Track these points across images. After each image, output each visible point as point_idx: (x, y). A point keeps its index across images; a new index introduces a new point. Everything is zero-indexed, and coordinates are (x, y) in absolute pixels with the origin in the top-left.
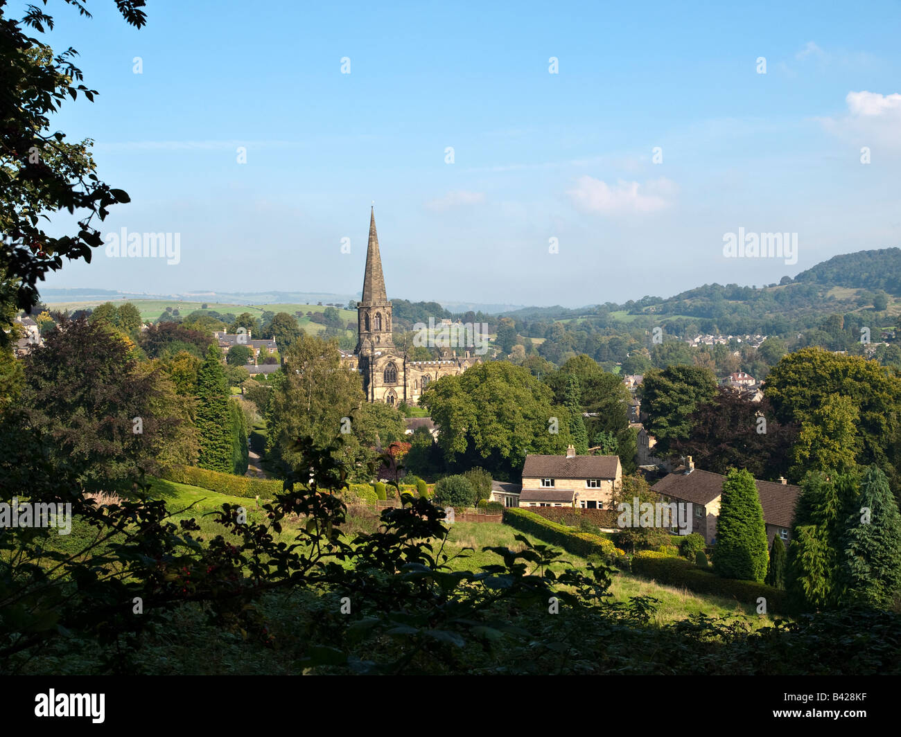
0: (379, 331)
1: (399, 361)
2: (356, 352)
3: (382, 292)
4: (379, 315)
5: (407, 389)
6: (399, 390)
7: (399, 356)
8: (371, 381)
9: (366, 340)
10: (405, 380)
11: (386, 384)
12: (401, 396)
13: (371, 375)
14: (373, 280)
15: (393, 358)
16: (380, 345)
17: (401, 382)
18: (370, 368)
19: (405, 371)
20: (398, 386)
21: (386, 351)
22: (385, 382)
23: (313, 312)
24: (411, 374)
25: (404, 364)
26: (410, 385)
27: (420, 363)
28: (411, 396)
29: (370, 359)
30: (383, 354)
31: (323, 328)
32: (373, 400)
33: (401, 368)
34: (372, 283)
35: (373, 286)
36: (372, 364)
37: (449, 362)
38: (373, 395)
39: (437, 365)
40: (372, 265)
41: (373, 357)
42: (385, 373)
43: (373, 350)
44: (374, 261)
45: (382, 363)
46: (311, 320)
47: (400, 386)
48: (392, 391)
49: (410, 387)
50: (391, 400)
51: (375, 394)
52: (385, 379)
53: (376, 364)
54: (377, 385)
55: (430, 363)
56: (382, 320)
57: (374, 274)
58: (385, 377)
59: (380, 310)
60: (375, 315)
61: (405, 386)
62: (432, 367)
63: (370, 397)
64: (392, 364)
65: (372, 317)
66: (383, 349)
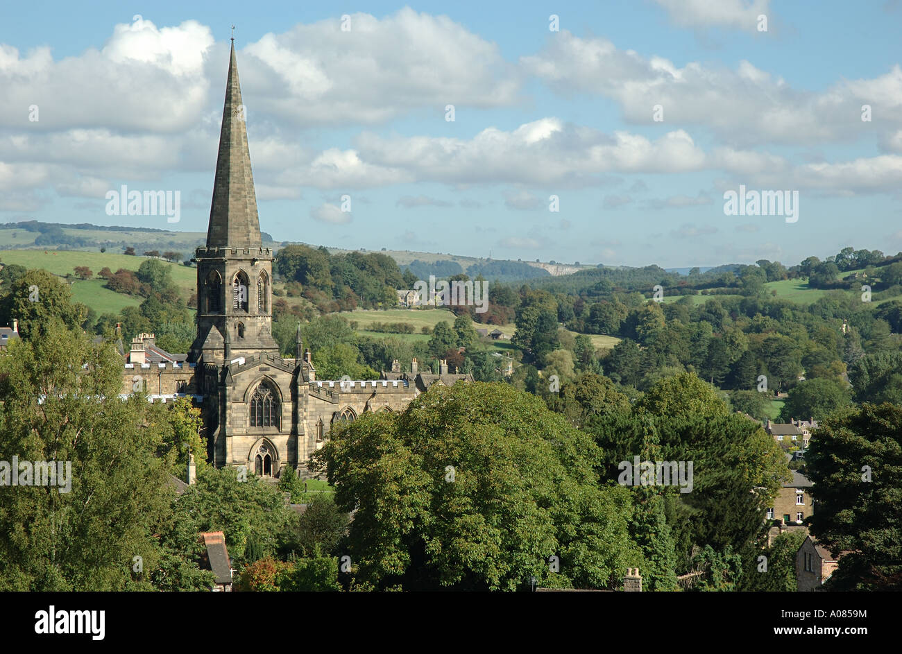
0: (243, 313)
1: (284, 379)
2: (191, 359)
3: (251, 228)
4: (243, 279)
5: (300, 440)
6: (281, 441)
7: (284, 369)
8: (221, 422)
9: (214, 330)
10: (295, 419)
11: (257, 430)
12: (286, 457)
13: (221, 408)
14: (231, 200)
15: (272, 371)
16: (244, 344)
17: (287, 425)
18: (220, 393)
19: (295, 401)
20: (280, 432)
21: (256, 357)
22: (252, 425)
23: (114, 270)
24: (310, 408)
25: (294, 386)
26: (306, 430)
27: (331, 384)
29: (221, 374)
31: (136, 303)
33: (287, 394)
34: (230, 206)
36: (224, 385)
37: (395, 383)
39: (369, 390)
41: (226, 370)
42: (253, 404)
43: (226, 355)
45: (244, 385)
46: (107, 287)
47: (285, 434)
48: (268, 445)
49: (307, 437)
50: (262, 465)
51: (228, 450)
52: (253, 418)
53: (233, 384)
54: (234, 431)
55: (352, 384)
56: (250, 290)
57: (234, 186)
58: (253, 414)
59: (245, 267)
60: (235, 277)
61: (295, 433)
62: (357, 393)
64: (268, 384)
65: (228, 282)
66: (251, 352)
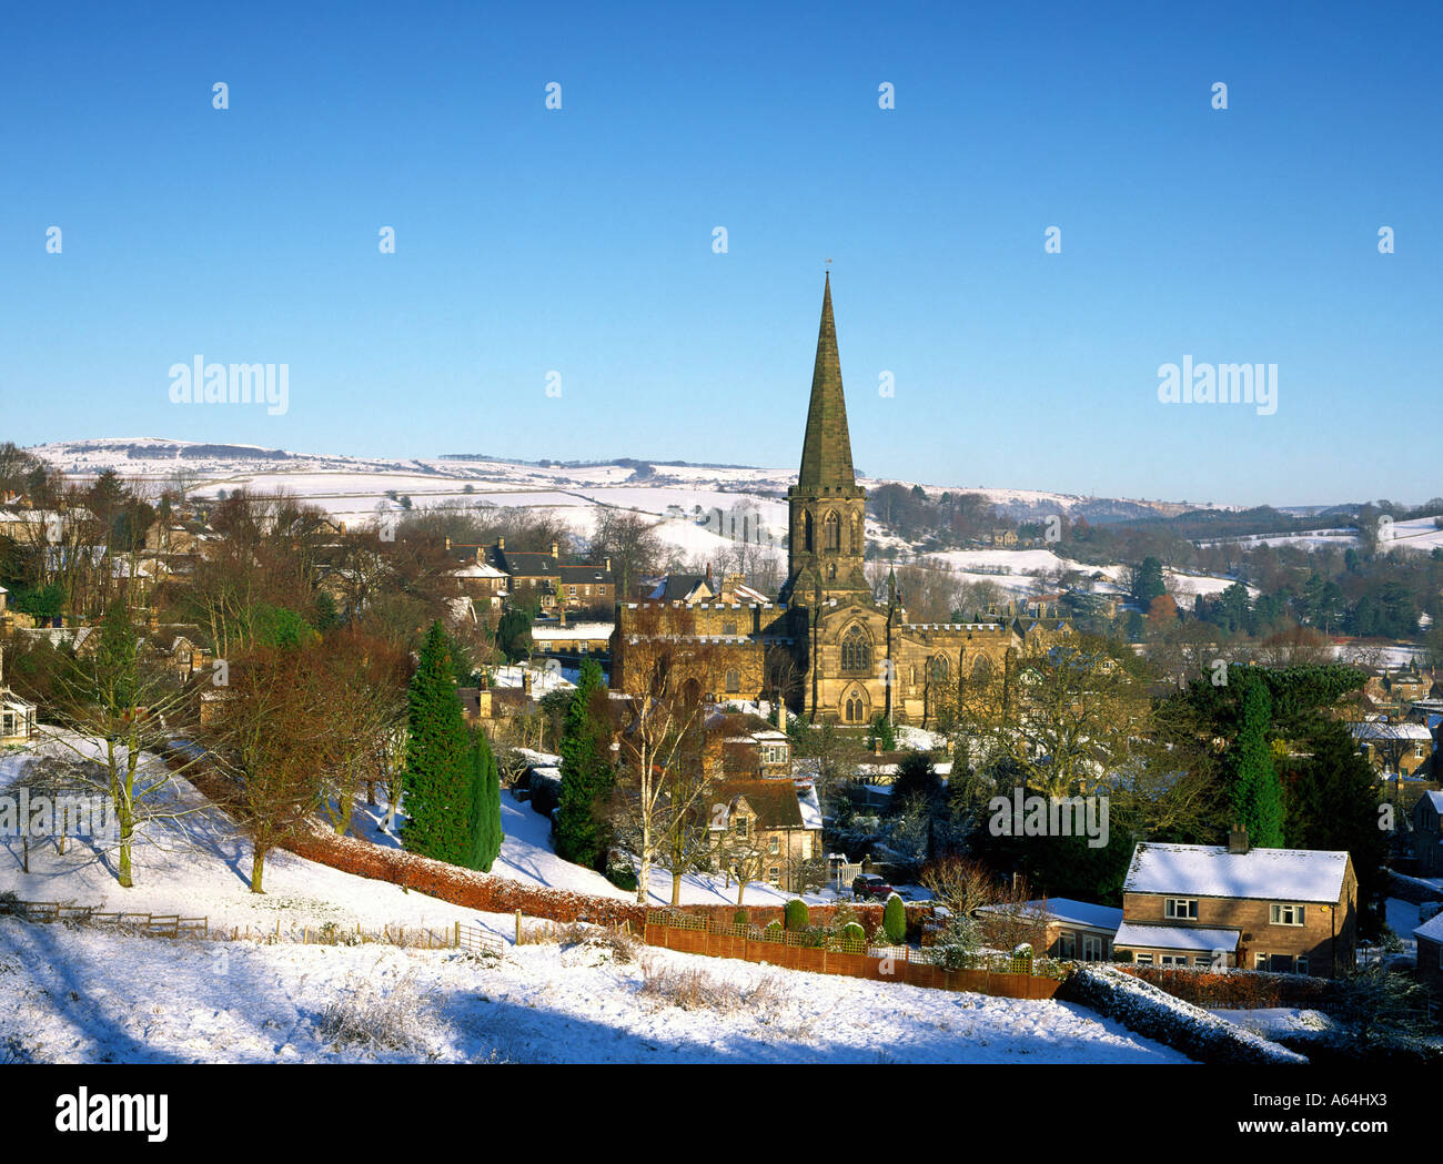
0: (835, 553)
1: (878, 621)
3: (844, 466)
4: (835, 515)
5: (893, 684)
6: (875, 686)
7: (877, 611)
8: (812, 665)
9: (805, 571)
11: (847, 673)
12: (879, 702)
13: (812, 650)
14: (824, 436)
15: (865, 613)
16: (835, 585)
17: (880, 668)
18: (811, 635)
19: (889, 644)
20: (872, 676)
21: (848, 598)
22: (843, 668)
24: (904, 652)
25: (888, 628)
26: (899, 675)
27: (925, 627)
28: (902, 701)
29: (812, 616)
30: (842, 603)
32: (814, 706)
33: (881, 636)
34: (823, 443)
35: (823, 451)
36: (815, 626)
38: (815, 698)
39: (964, 634)
40: (822, 404)
41: (818, 611)
42: (844, 647)
43: (818, 595)
44: (828, 394)
45: (835, 628)
47: (878, 677)
48: (860, 689)
49: (899, 681)
50: (854, 709)
51: (819, 694)
52: (844, 662)
53: (825, 626)
54: (826, 674)
55: (947, 627)
56: (842, 529)
57: (827, 423)
58: (844, 656)
59: (838, 506)
60: (828, 516)
62: (952, 636)
63: (808, 701)
64: (860, 626)
65: (820, 521)
66: (841, 593)
